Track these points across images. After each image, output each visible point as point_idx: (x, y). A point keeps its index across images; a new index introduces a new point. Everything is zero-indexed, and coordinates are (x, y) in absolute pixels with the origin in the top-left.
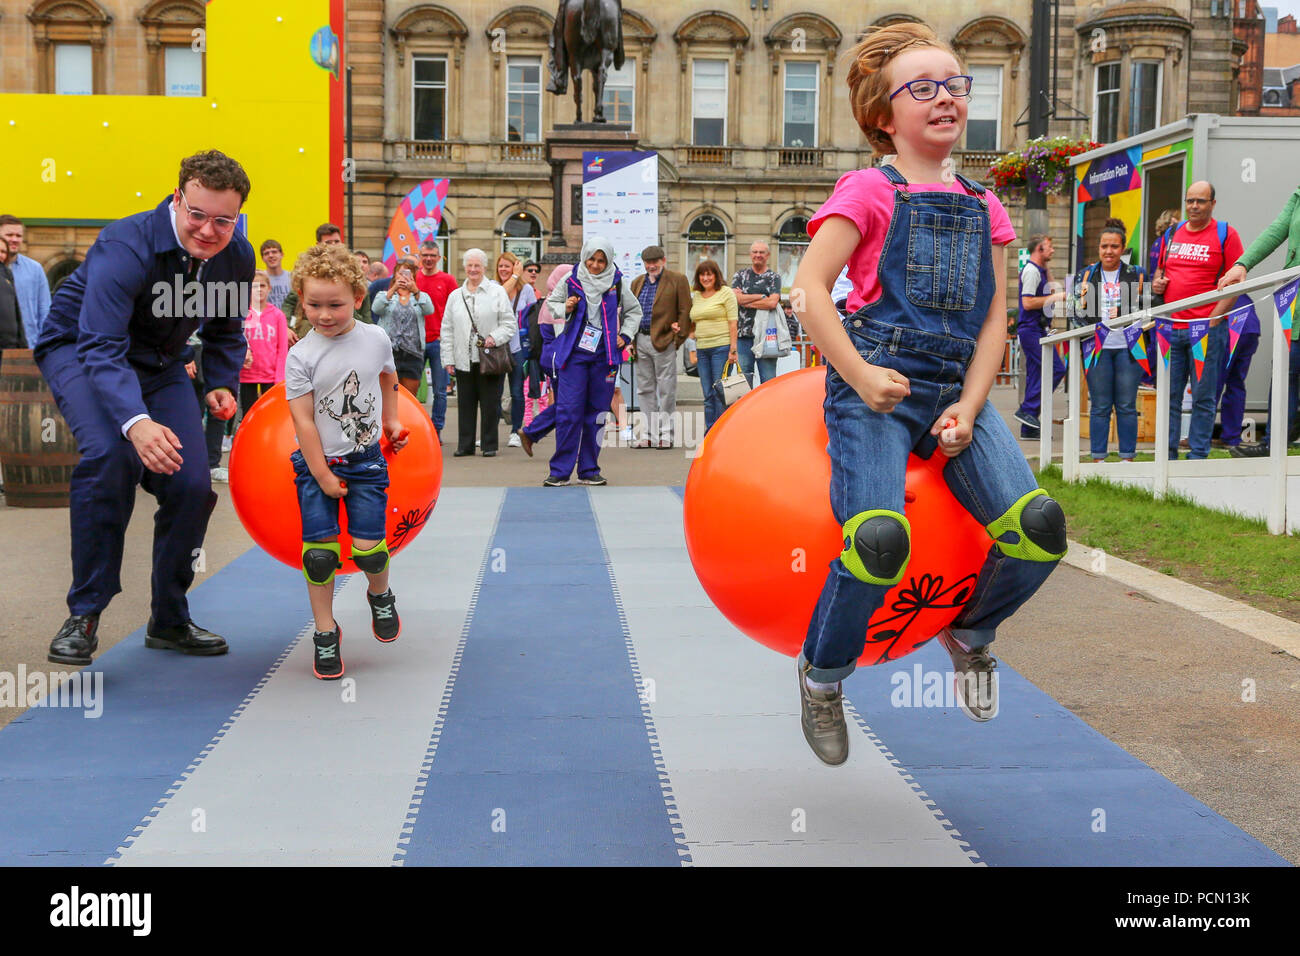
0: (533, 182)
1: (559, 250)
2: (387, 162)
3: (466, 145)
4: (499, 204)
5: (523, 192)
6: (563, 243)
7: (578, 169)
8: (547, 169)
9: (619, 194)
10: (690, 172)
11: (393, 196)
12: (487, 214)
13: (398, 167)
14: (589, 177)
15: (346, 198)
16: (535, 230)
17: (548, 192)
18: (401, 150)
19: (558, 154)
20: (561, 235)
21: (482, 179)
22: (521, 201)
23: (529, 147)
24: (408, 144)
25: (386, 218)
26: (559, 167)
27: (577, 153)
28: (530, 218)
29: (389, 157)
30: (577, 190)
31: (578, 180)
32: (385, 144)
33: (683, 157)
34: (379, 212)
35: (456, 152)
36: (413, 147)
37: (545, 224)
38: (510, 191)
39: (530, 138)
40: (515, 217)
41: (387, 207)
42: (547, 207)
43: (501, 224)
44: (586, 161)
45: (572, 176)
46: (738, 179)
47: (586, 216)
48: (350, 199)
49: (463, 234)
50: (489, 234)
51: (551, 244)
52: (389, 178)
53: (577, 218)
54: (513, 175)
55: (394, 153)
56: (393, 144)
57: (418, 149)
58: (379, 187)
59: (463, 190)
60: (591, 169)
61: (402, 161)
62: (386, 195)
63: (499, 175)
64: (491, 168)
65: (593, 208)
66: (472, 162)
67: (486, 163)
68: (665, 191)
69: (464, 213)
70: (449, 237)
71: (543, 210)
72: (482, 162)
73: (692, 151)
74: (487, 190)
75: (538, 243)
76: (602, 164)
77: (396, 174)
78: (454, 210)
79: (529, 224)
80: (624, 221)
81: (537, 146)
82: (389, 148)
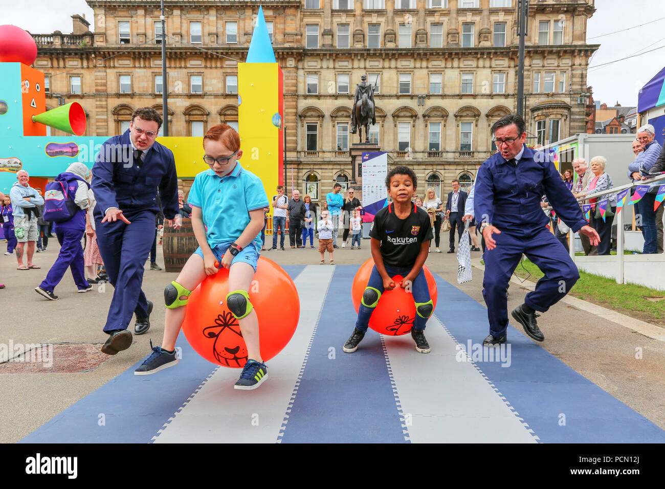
0: (346, 164)
1: (354, 185)
2: (298, 158)
3: (324, 152)
4: (335, 171)
5: (342, 167)
6: (356, 183)
7: (360, 158)
8: (350, 159)
9: (374, 166)
10: (398, 160)
11: (300, 169)
12: (331, 174)
13: (302, 160)
14: (364, 160)
15: (284, 170)
16: (347, 180)
17: (351, 167)
18: (303, 154)
19: (354, 153)
20: (355, 180)
21: (329, 163)
22: (342, 170)
23: (344, 153)
24: (305, 152)
25: (298, 176)
26: (354, 158)
27: (360, 153)
28: (345, 176)
29: (299, 156)
30: (360, 165)
31: (360, 162)
32: (297, 152)
33: (395, 155)
34: (296, 174)
35: (320, 154)
36: (306, 153)
37: (350, 178)
38: (338, 167)
39: (345, 150)
40: (340, 176)
41: (298, 173)
42: (350, 172)
43: (335, 178)
44: (363, 156)
45: (358, 161)
46: (415, 162)
47: (363, 174)
48: (286, 170)
49: (323, 181)
50: (331, 181)
51: (351, 183)
52: (299, 163)
53: (360, 175)
54: (339, 162)
55: (300, 155)
56: (300, 152)
57: (308, 153)
58: (295, 166)
59: (323, 167)
60: (365, 158)
61: (303, 158)
62: (297, 169)
63: (335, 162)
64: (332, 159)
65: (365, 171)
66: (326, 158)
67: (331, 158)
68: (389, 166)
69: (323, 174)
70: (318, 182)
71: (349, 173)
72: (329, 157)
73: (398, 153)
74: (331, 167)
75: (348, 184)
76: (369, 156)
77: (301, 162)
78: (320, 173)
79: (344, 178)
80: (376, 175)
81: (347, 152)
82: (299, 153)
